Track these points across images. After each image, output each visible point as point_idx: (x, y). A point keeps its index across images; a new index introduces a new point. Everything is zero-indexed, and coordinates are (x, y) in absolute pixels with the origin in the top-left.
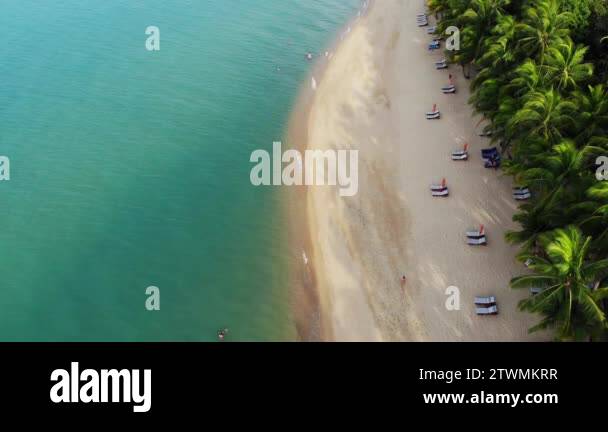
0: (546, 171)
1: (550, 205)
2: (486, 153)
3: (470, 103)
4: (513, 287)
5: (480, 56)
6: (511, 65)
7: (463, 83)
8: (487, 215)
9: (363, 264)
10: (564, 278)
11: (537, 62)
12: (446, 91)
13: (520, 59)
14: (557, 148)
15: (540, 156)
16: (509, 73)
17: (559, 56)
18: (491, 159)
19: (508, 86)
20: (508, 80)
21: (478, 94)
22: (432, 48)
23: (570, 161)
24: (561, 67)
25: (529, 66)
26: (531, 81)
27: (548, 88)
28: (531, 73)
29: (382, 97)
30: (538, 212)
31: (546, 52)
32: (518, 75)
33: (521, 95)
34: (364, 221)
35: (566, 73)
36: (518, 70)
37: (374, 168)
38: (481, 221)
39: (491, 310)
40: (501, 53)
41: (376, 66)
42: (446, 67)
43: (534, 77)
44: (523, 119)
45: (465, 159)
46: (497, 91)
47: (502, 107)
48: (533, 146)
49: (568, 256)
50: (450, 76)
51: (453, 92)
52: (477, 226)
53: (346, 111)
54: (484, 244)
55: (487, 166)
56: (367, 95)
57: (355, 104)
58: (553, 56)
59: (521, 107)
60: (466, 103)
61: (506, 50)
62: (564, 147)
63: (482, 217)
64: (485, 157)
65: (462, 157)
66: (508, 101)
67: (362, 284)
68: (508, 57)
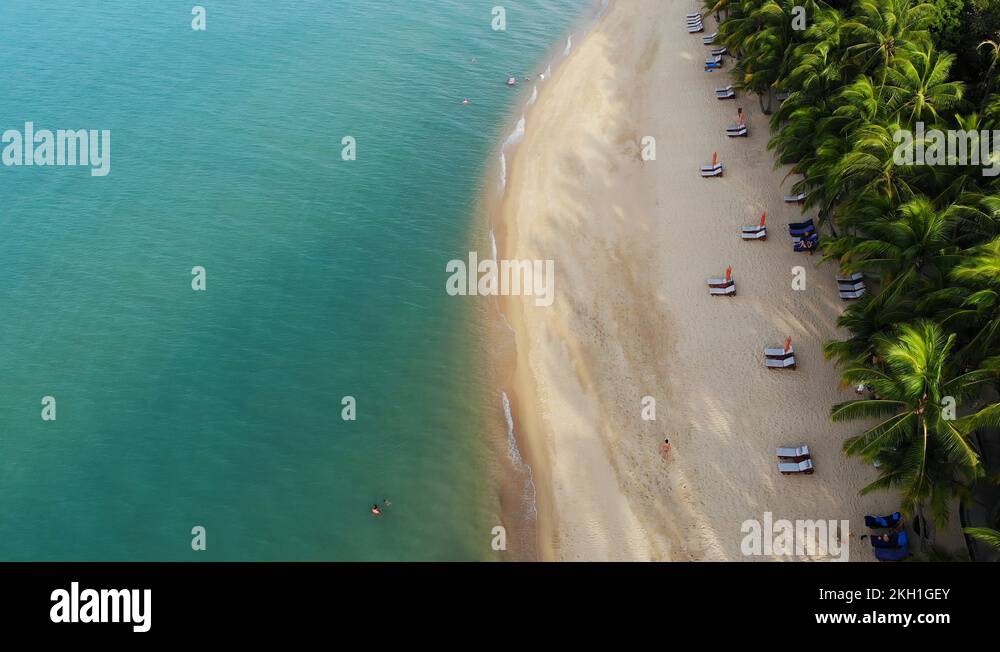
0: (887, 245)
1: (893, 298)
2: (795, 229)
3: (770, 148)
4: (834, 420)
5: (787, 73)
6: (836, 86)
7: (759, 120)
8: (796, 323)
9: (601, 399)
10: (914, 400)
11: (876, 81)
12: (733, 134)
13: (850, 75)
14: (905, 209)
15: (878, 223)
16: (832, 99)
17: (911, 69)
18: (804, 238)
19: (831, 118)
20: (830, 110)
21: (783, 134)
22: (710, 66)
23: (926, 228)
24: (914, 88)
25: (864, 85)
26: (866, 110)
27: (893, 120)
28: (866, 97)
29: (630, 143)
30: (874, 310)
31: (890, 65)
32: (845, 101)
33: (850, 131)
34: (602, 335)
35: (922, 97)
36: (846, 92)
37: (618, 254)
38: (788, 332)
39: (803, 466)
40: (818, 68)
41: (620, 95)
42: (732, 97)
43: (872, 104)
44: (854, 167)
45: (763, 238)
46: (812, 129)
47: (820, 151)
48: (868, 209)
49: (919, 366)
50: (740, 110)
51: (745, 135)
52: (781, 341)
53: (573, 165)
54: (792, 367)
55: (797, 249)
56: (606, 140)
57: (587, 154)
58: (902, 71)
59: (850, 149)
60: (764, 149)
61: (828, 62)
62: (915, 207)
63: (788, 326)
64: (793, 235)
65: (758, 235)
66: (830, 141)
67: (599, 430)
68: (831, 73)
